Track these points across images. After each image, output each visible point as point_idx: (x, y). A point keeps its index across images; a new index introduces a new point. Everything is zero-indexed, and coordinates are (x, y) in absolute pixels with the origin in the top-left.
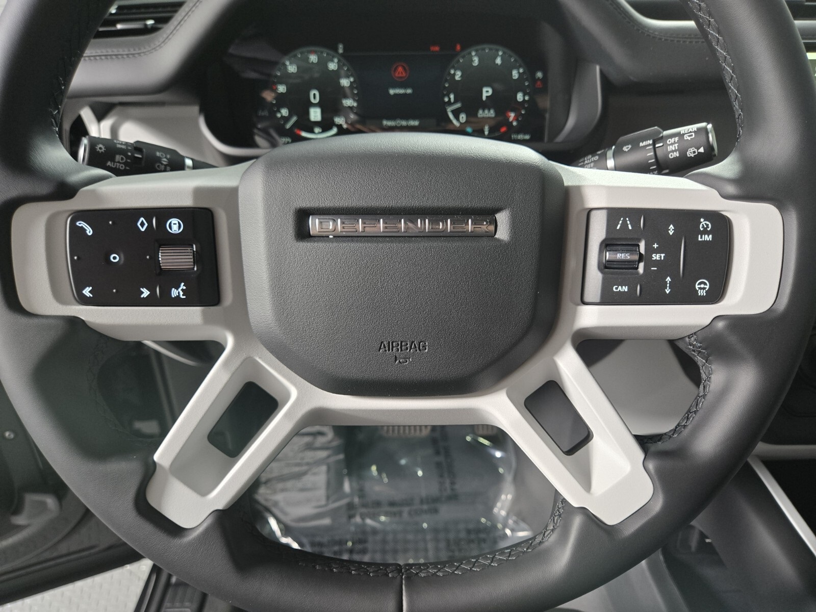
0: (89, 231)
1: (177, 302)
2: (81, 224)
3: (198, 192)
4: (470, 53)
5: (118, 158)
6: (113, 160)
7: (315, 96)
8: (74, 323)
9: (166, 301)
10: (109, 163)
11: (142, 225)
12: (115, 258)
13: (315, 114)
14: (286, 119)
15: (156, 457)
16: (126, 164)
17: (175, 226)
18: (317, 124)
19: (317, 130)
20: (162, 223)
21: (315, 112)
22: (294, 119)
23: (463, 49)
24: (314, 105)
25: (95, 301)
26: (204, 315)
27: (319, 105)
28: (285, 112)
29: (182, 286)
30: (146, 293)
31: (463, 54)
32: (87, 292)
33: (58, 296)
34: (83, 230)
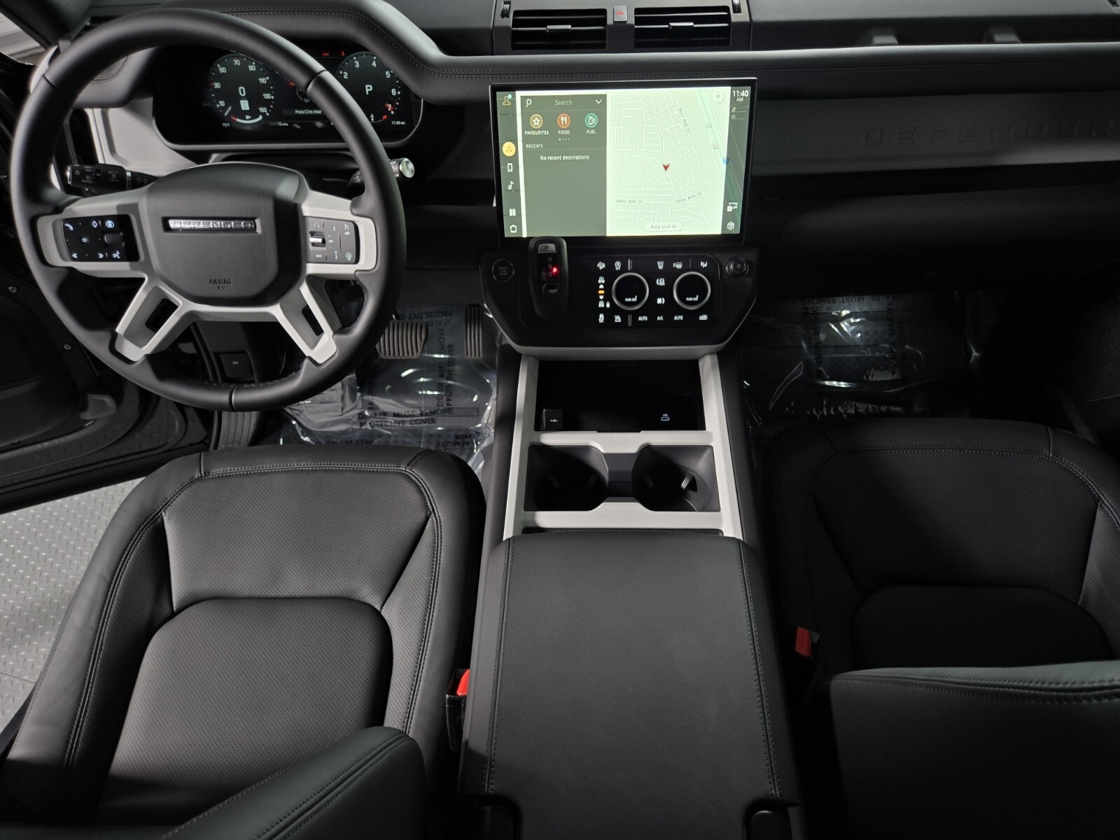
0: (71, 228)
1: (116, 260)
2: (67, 225)
3: (119, 207)
4: (352, 58)
5: (87, 177)
6: (85, 179)
7: (242, 90)
8: (71, 269)
9: (111, 259)
10: (83, 181)
11: (95, 224)
12: (85, 240)
13: (245, 105)
14: (225, 109)
15: (117, 330)
16: (92, 180)
17: (110, 224)
18: (246, 112)
19: (248, 117)
20: (103, 223)
21: (244, 103)
22: (230, 108)
23: (347, 55)
24: (243, 98)
25: (80, 259)
26: (131, 266)
27: (245, 98)
28: (222, 103)
29: (118, 252)
30: (101, 256)
31: (347, 58)
32: (75, 256)
33: (63, 258)
34: (68, 228)
